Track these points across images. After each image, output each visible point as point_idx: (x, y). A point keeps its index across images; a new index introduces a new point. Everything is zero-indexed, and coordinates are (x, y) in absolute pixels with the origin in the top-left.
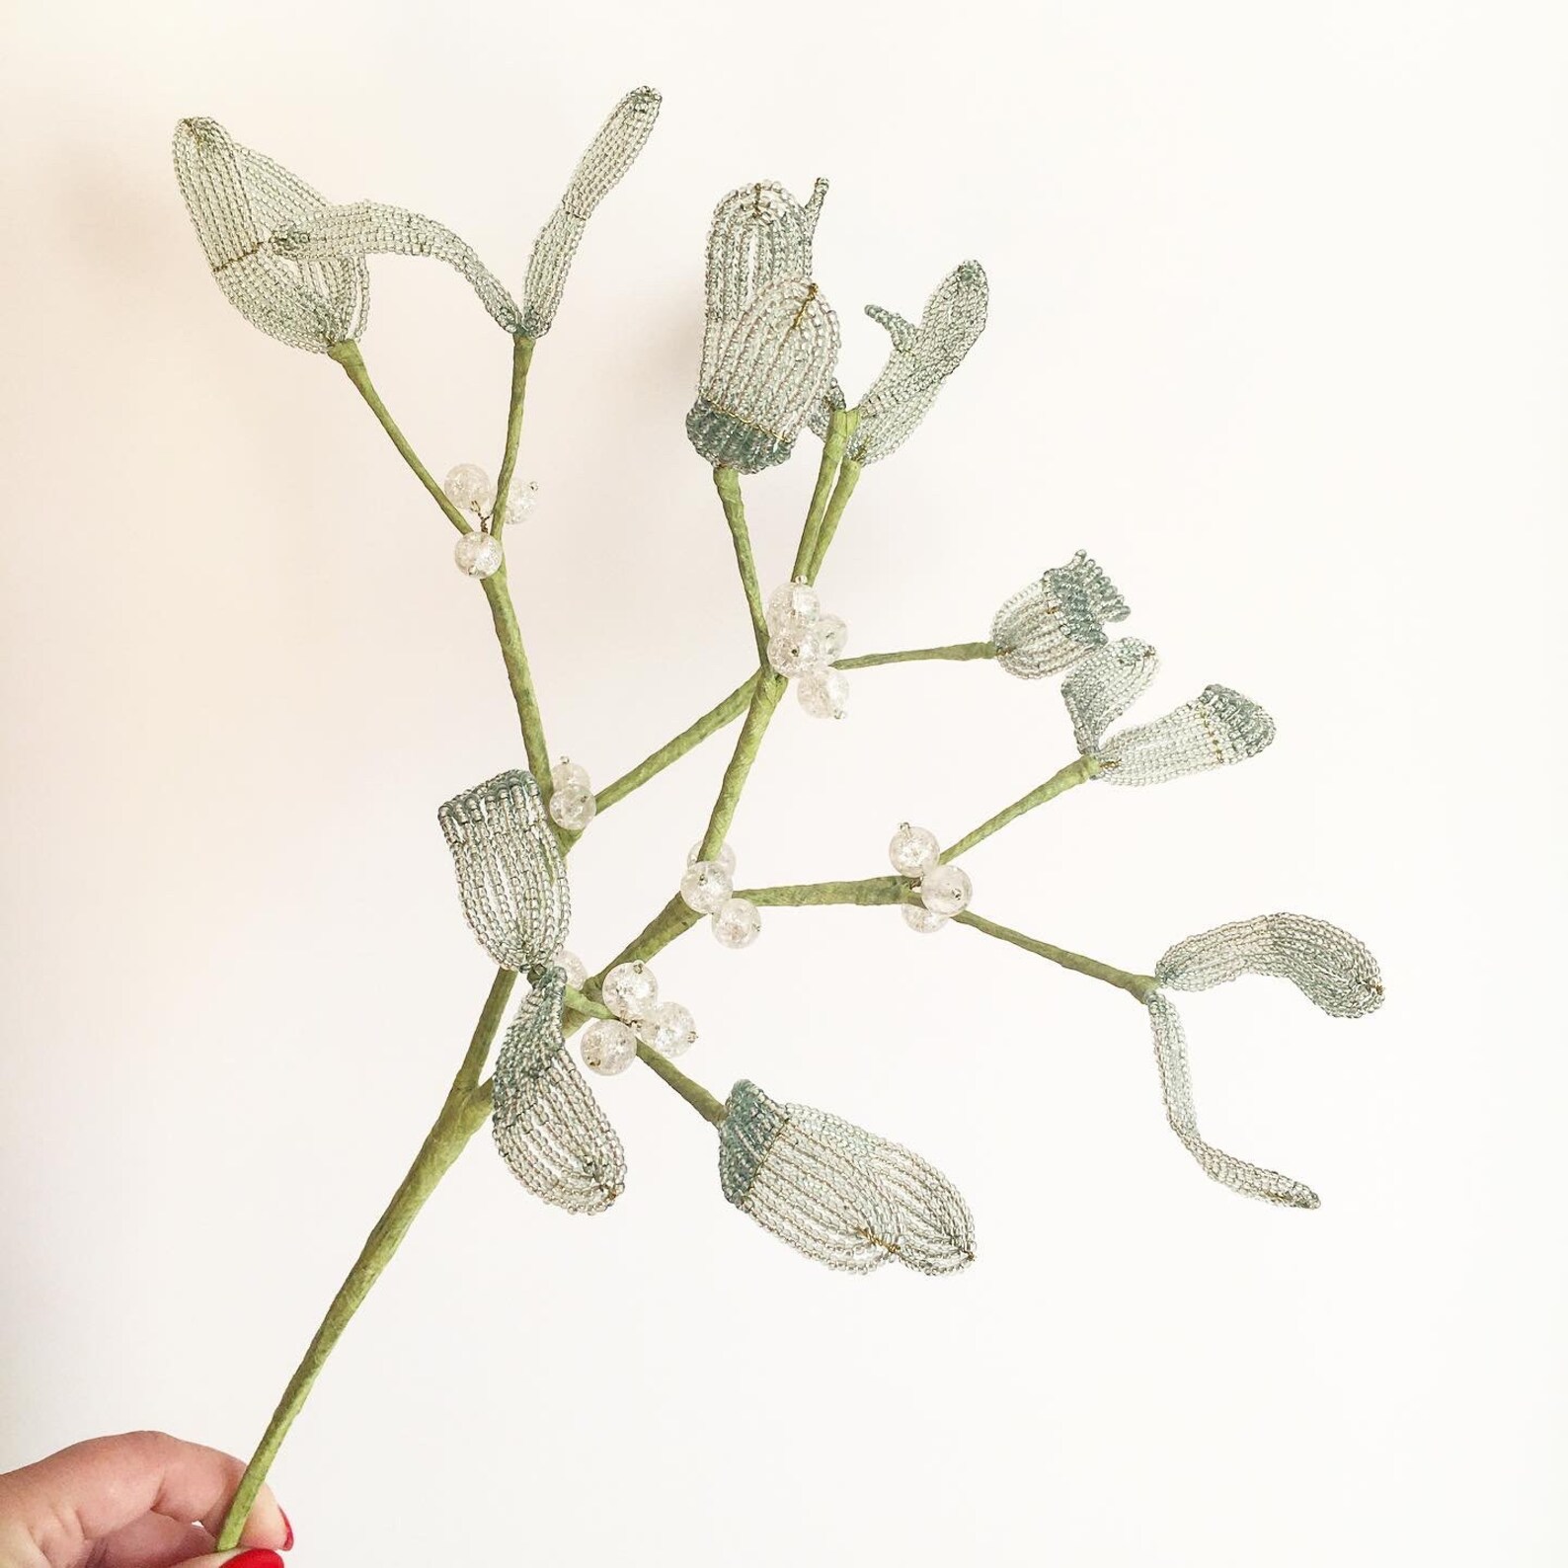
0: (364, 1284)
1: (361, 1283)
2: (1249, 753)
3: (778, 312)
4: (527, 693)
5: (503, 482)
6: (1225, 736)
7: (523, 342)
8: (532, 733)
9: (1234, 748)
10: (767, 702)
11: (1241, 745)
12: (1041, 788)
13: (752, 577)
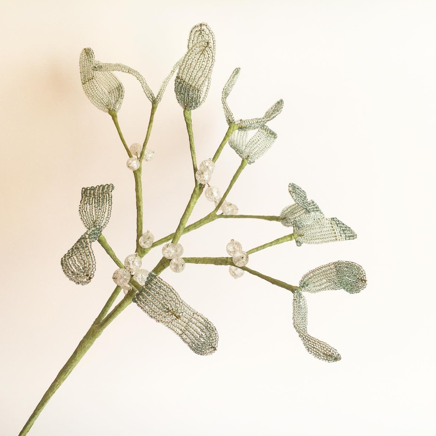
0: (55, 387)
1: (54, 387)
2: (346, 239)
3: (198, 49)
4: (140, 207)
5: (144, 145)
6: (338, 231)
7: (154, 105)
8: (139, 219)
9: (341, 236)
10: (196, 194)
11: (343, 236)
12: (278, 240)
13: (193, 150)
